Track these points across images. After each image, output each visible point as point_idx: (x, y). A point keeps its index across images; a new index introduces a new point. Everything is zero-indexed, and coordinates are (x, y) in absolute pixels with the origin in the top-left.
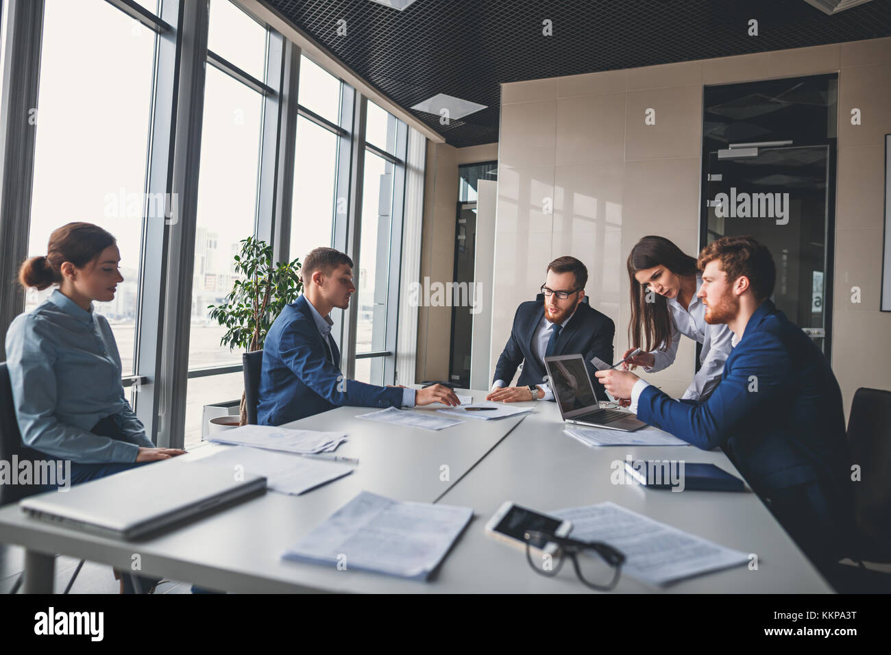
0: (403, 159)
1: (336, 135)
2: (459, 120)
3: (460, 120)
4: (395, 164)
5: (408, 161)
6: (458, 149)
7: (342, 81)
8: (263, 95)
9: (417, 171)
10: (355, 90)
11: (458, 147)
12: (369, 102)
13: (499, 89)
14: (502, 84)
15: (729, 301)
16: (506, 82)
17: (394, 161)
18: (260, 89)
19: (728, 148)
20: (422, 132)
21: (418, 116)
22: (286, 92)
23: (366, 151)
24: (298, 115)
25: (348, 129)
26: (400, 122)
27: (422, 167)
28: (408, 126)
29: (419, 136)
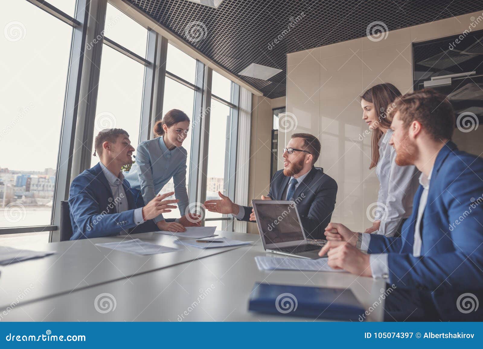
0: (237, 105)
1: (194, 91)
2: (267, 80)
3: (269, 80)
4: (233, 108)
5: (240, 106)
6: (272, 100)
7: (198, 60)
8: (145, 66)
9: (246, 112)
10: (204, 65)
11: (272, 99)
12: (213, 71)
13: (285, 58)
14: (287, 54)
15: (408, 145)
16: (290, 52)
17: (232, 106)
18: (144, 63)
19: (430, 80)
20: (248, 90)
21: (244, 79)
22: (158, 63)
23: (212, 99)
24: (166, 77)
25: (200, 86)
26: (235, 84)
27: (249, 110)
28: (240, 86)
29: (247, 92)
